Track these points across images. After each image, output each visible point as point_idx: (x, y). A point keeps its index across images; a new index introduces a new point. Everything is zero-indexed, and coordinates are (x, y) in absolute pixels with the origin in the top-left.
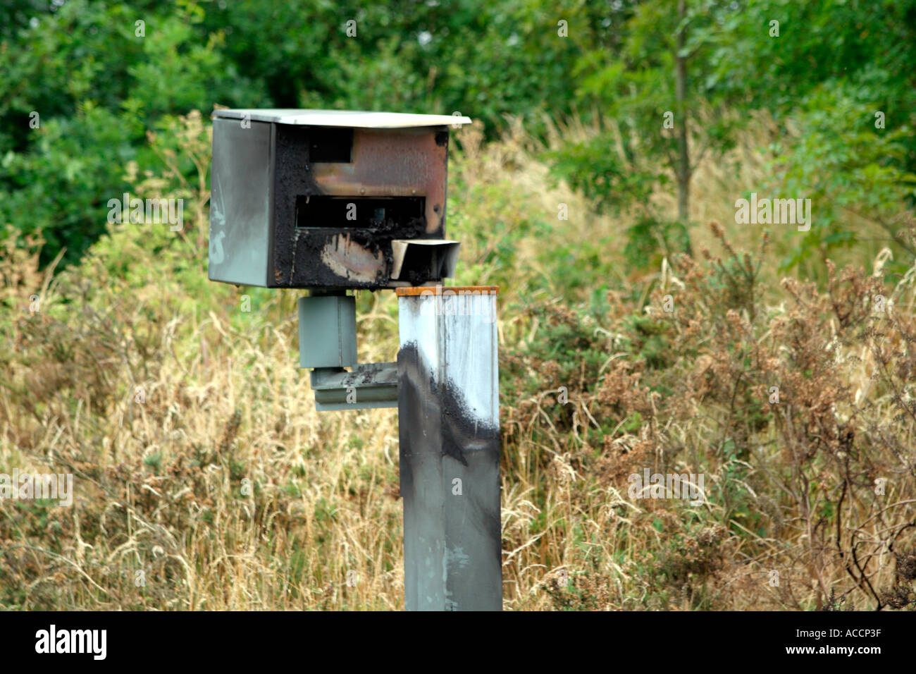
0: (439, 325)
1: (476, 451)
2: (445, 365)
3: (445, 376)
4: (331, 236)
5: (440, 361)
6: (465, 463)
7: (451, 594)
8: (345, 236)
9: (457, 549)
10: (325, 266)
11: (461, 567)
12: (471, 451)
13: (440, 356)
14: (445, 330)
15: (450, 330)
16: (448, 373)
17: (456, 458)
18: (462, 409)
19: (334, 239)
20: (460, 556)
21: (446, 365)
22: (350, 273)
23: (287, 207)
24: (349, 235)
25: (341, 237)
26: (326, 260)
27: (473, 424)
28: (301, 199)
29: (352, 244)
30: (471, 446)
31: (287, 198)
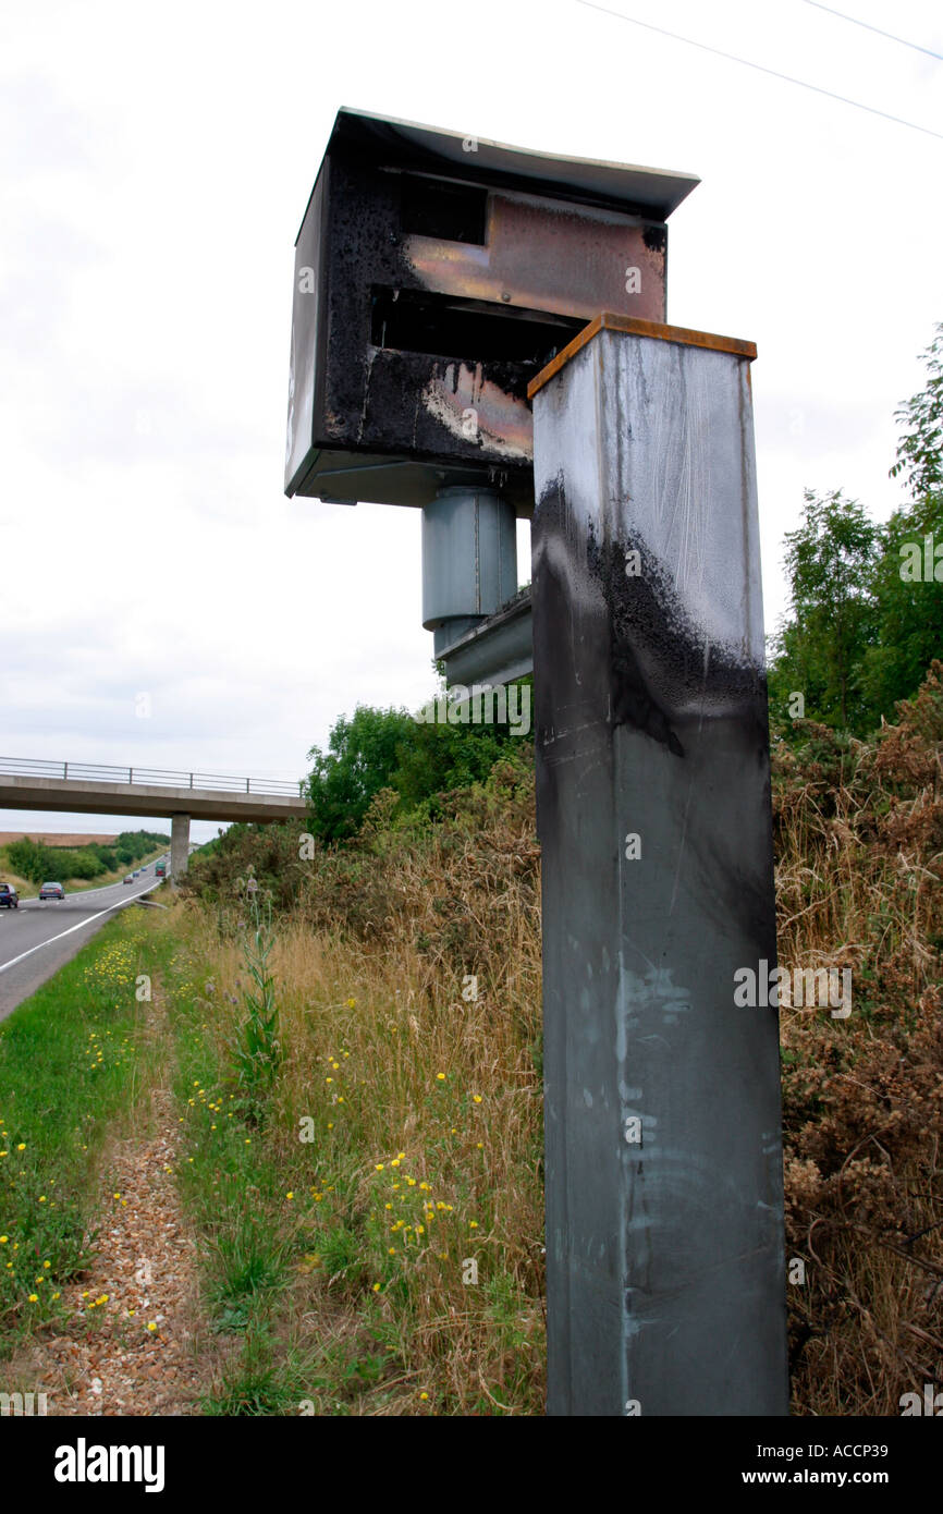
0: (604, 401)
1: (707, 720)
2: (619, 500)
3: (621, 524)
4: (443, 367)
5: (606, 488)
6: (678, 749)
7: (638, 1094)
8: (472, 369)
9: (653, 974)
10: (431, 417)
11: (668, 1019)
12: (693, 719)
13: (605, 475)
14: (620, 416)
15: (632, 417)
16: (628, 519)
17: (650, 733)
18: (667, 612)
19: (450, 370)
20: (663, 992)
21: (622, 498)
22: (483, 437)
23: (353, 301)
24: (479, 367)
25: (463, 369)
26: (432, 407)
27: (698, 655)
28: (381, 292)
29: (488, 385)
30: (693, 706)
31: (352, 286)
